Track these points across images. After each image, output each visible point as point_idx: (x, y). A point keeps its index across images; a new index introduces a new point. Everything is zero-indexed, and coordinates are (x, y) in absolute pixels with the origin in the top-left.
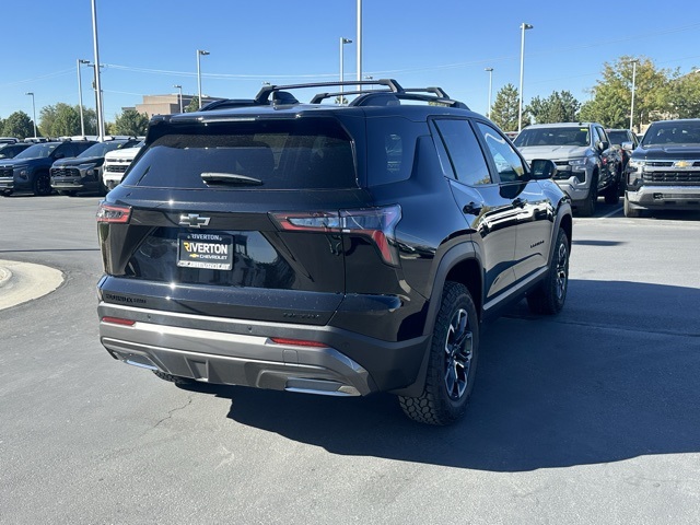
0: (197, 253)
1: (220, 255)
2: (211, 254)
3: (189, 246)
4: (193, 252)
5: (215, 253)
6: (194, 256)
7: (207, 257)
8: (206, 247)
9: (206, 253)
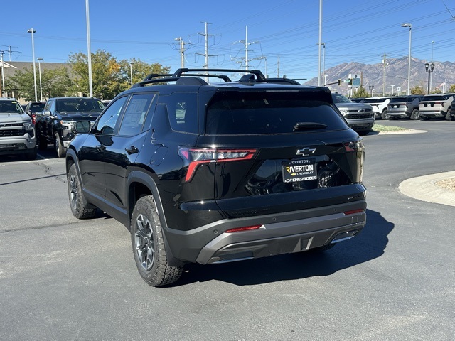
0: (295, 172)
1: (309, 171)
2: (303, 172)
3: (289, 169)
4: (292, 173)
5: (306, 171)
6: (294, 174)
7: (301, 174)
8: (300, 168)
9: (301, 172)
